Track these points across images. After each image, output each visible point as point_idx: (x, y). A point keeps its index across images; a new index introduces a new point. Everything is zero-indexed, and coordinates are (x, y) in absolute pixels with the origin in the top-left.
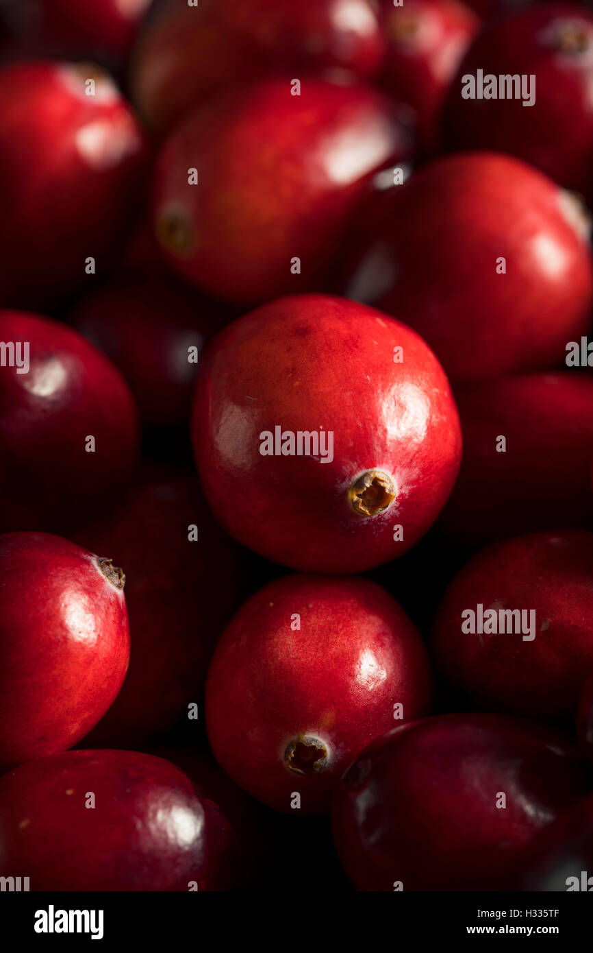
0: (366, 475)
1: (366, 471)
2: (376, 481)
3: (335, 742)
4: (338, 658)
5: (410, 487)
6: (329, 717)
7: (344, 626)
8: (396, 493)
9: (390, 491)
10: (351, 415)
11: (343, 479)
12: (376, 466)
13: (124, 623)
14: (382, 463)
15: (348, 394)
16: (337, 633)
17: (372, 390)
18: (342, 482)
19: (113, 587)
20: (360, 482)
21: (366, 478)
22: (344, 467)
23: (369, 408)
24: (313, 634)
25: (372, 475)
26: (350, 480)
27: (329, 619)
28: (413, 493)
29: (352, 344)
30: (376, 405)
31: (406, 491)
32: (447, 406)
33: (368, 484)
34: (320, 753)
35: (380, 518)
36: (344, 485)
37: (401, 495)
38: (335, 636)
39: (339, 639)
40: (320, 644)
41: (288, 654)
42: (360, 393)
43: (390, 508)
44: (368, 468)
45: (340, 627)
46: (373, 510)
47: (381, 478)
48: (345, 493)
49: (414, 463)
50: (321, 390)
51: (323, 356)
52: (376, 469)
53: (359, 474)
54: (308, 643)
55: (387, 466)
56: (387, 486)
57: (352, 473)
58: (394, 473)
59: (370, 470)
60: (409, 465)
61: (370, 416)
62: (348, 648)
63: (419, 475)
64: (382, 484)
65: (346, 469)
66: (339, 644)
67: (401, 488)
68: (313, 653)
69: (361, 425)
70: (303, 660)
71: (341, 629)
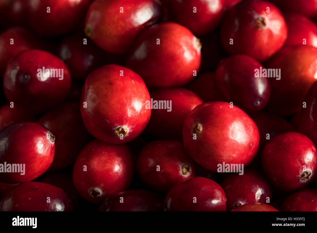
0: (120, 127)
1: (121, 126)
2: (123, 129)
3: (103, 191)
4: (107, 170)
5: (132, 130)
6: (102, 185)
7: (110, 161)
8: (128, 131)
10: (119, 111)
11: (114, 127)
12: (123, 125)
13: (53, 151)
14: (125, 124)
15: (119, 105)
16: (108, 163)
17: (126, 105)
18: (114, 128)
20: (118, 129)
21: (120, 128)
22: (115, 124)
24: (102, 162)
25: (122, 128)
26: (116, 128)
27: (107, 158)
29: (123, 90)
31: (131, 131)
33: (121, 130)
34: (99, 193)
36: (114, 129)
38: (107, 164)
39: (108, 165)
40: (103, 165)
41: (94, 167)
42: (122, 105)
43: (126, 135)
44: (121, 125)
45: (109, 161)
47: (124, 129)
48: (114, 131)
49: (134, 124)
50: (112, 103)
51: (114, 93)
52: (123, 126)
53: (119, 127)
54: (100, 164)
55: (127, 125)
56: (125, 131)
57: (117, 126)
58: (128, 127)
59: (122, 126)
60: (133, 125)
62: (110, 168)
63: (135, 127)
65: (115, 125)
67: (130, 130)
68: (101, 168)
69: (121, 114)
70: (98, 169)
71: (110, 162)
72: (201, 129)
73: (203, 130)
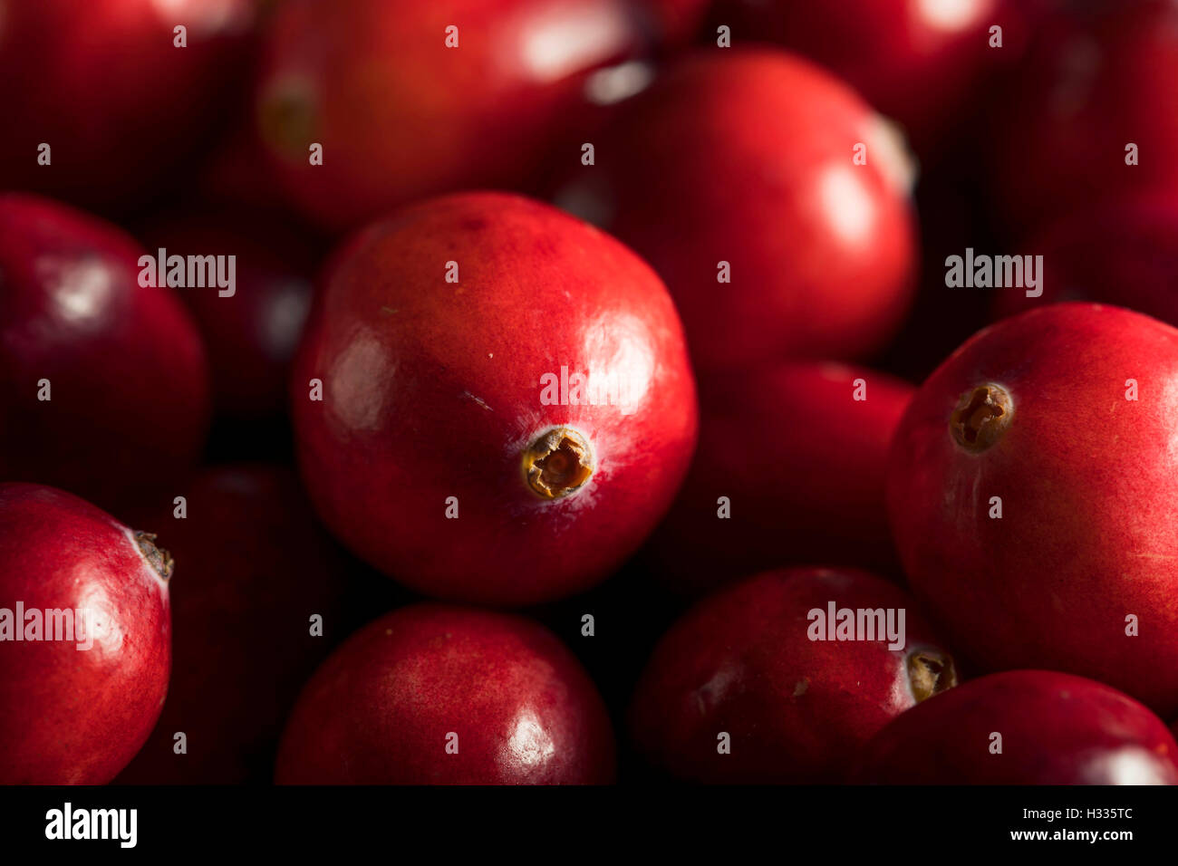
0: (552, 433)
1: (553, 427)
2: (566, 443)
4: (484, 707)
5: (615, 464)
7: (496, 666)
8: (594, 467)
9: (585, 462)
10: (536, 343)
11: (518, 437)
12: (567, 423)
14: (578, 418)
15: (537, 312)
16: (486, 674)
17: (571, 311)
18: (514, 441)
19: (154, 572)
20: (542, 443)
21: (551, 437)
22: (519, 417)
23: (565, 337)
24: (450, 674)
25: (561, 434)
26: (527, 438)
27: (475, 655)
28: (619, 475)
29: (546, 248)
30: (576, 334)
31: (609, 468)
32: (679, 360)
33: (554, 446)
35: (566, 507)
36: (518, 446)
37: (601, 474)
38: (483, 678)
39: (488, 682)
40: (459, 687)
41: (409, 697)
42: (553, 313)
43: (582, 493)
44: (555, 423)
45: (491, 666)
46: (558, 488)
47: (574, 440)
48: (517, 459)
49: (625, 429)
50: (496, 303)
51: (502, 257)
52: (566, 426)
53: (542, 431)
54: (441, 684)
55: (585, 424)
56: (584, 455)
57: (531, 429)
58: (594, 436)
59: (558, 426)
60: (617, 431)
61: (565, 348)
62: (500, 697)
63: (630, 449)
64: (575, 449)
65: (523, 422)
66: (489, 689)
67: (602, 462)
68: (447, 698)
69: (551, 359)
70: (430, 706)
71: (492, 670)
72: (1008, 404)
73: (1019, 408)
